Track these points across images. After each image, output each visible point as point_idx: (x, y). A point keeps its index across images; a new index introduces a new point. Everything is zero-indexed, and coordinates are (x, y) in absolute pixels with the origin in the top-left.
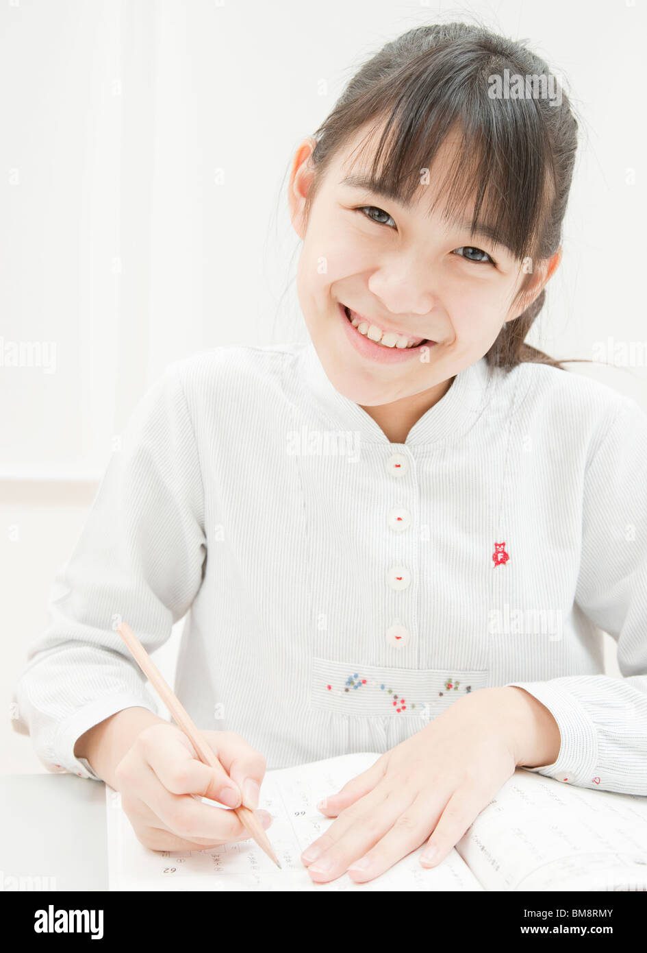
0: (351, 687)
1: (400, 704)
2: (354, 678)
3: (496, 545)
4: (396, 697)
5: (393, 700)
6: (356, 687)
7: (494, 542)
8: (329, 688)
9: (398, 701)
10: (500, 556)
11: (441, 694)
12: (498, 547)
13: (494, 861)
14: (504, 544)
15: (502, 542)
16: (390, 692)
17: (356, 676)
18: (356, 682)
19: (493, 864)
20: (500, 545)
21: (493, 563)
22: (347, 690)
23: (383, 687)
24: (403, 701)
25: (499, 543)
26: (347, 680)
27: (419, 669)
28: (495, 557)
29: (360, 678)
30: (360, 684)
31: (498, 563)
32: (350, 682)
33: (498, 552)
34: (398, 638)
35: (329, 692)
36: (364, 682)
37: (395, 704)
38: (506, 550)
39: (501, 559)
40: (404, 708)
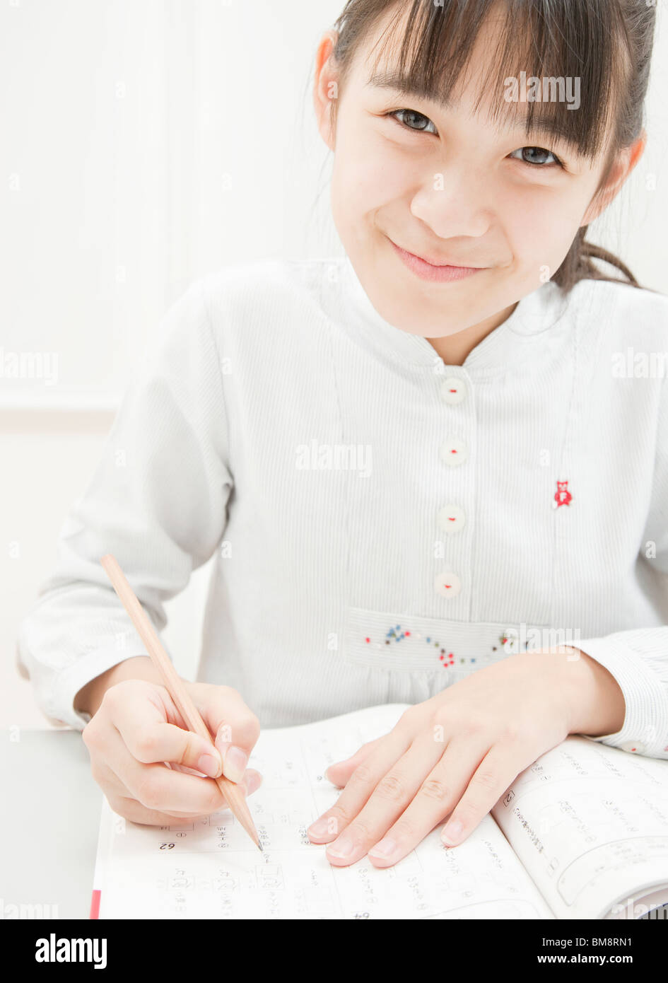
0: (392, 640)
1: (447, 658)
2: (395, 630)
3: (558, 483)
4: (443, 651)
5: (440, 654)
6: (398, 640)
7: (556, 480)
8: (368, 640)
9: (446, 655)
10: (563, 496)
11: (495, 649)
12: (560, 486)
13: (538, 840)
14: (566, 483)
15: (565, 481)
16: (437, 645)
17: (398, 628)
18: (398, 634)
19: (536, 844)
20: (563, 484)
21: (555, 504)
22: (388, 642)
23: (428, 640)
24: (451, 656)
25: (561, 481)
26: (388, 632)
27: (470, 621)
28: (557, 498)
29: (403, 630)
30: (402, 636)
31: (560, 504)
32: (392, 634)
33: (559, 491)
34: (448, 587)
35: (366, 645)
36: (408, 634)
37: (442, 658)
38: (569, 490)
39: (564, 500)
40: (452, 662)
